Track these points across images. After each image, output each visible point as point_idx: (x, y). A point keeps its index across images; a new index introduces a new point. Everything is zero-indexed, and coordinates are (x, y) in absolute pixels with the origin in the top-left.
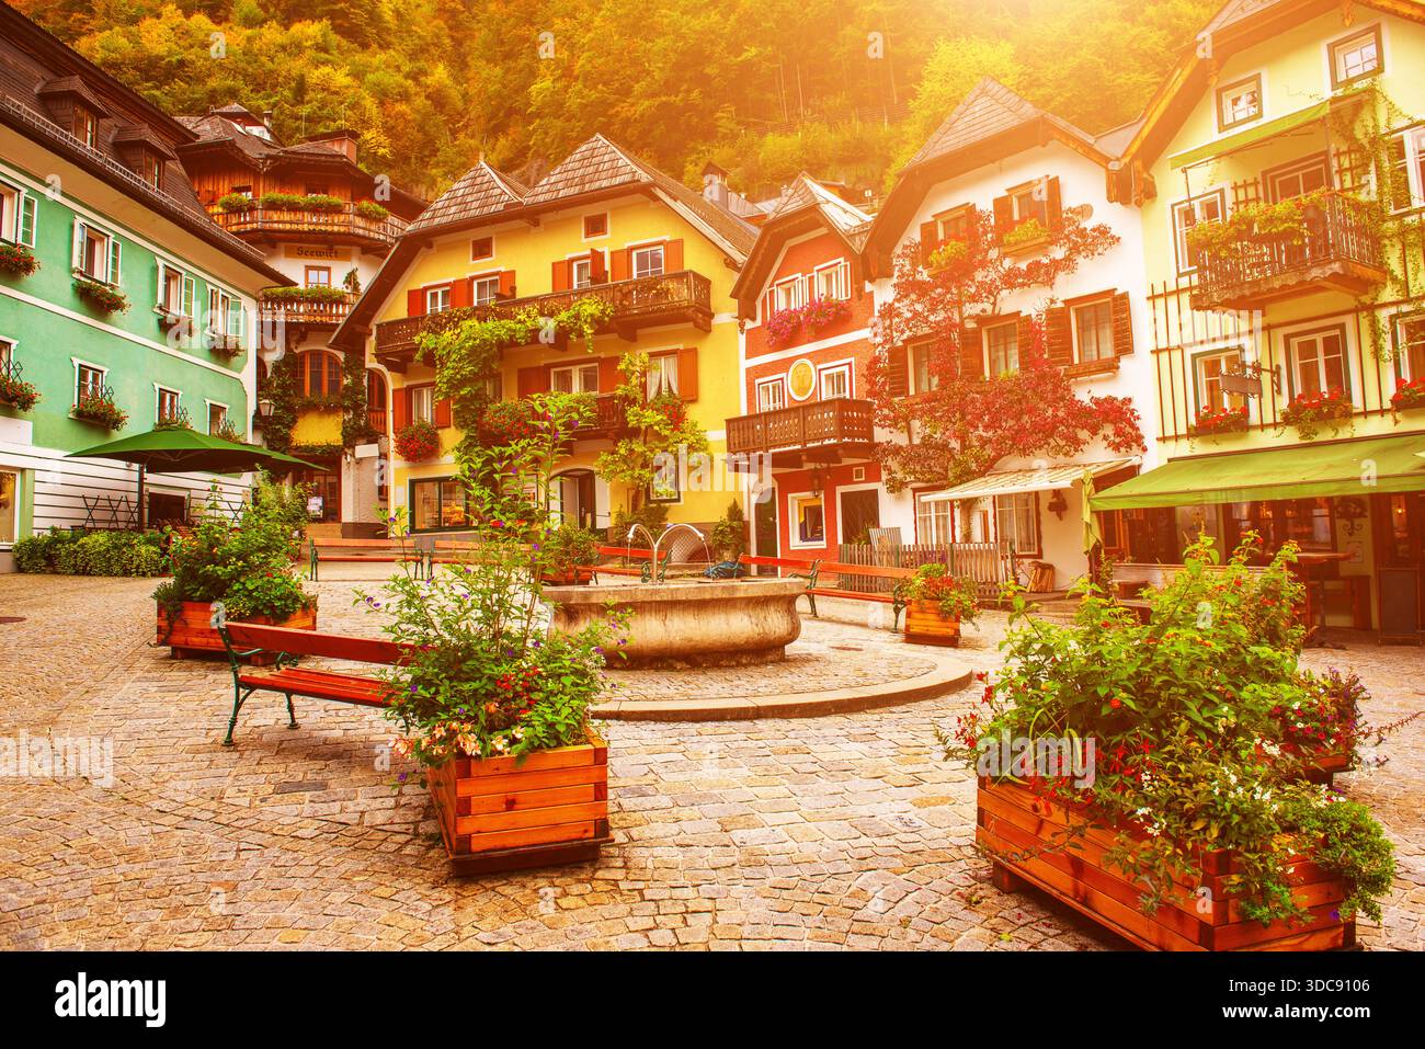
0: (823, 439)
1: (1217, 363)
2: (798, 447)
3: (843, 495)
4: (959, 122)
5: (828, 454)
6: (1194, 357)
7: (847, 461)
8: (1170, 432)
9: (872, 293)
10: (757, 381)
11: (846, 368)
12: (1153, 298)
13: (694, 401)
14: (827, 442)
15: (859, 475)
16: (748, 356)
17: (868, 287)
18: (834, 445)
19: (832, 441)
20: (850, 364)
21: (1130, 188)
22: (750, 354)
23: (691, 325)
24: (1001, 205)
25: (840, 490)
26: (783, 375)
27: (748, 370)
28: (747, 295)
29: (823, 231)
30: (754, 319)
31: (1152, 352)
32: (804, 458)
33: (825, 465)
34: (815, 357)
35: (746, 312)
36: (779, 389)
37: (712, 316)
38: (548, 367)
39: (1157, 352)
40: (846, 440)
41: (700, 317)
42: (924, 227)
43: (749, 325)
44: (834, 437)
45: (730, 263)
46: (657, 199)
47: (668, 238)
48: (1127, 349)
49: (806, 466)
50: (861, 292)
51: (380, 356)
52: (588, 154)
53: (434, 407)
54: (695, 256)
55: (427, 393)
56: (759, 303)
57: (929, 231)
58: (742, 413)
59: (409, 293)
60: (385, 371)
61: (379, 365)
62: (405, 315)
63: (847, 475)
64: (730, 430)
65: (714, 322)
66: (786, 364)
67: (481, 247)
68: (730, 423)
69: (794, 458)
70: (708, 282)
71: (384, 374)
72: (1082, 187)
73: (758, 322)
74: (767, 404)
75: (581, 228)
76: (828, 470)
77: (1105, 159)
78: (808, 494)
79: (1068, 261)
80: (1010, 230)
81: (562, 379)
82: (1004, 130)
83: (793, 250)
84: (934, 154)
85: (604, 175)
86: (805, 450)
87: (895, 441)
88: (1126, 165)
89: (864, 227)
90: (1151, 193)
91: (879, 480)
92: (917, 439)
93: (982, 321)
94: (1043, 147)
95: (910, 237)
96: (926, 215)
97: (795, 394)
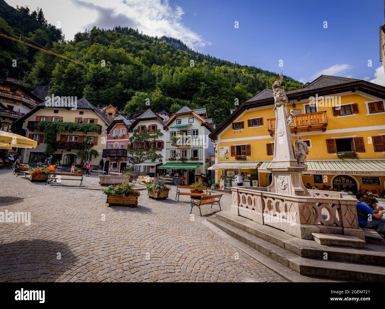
1: (173, 152)
3: (121, 163)
5: (120, 157)
6: (171, 151)
7: (122, 158)
8: (167, 159)
10: (108, 144)
11: (124, 144)
12: (166, 142)
13: (96, 145)
15: (124, 160)
16: (107, 140)
17: (129, 133)
18: (121, 155)
21: (166, 128)
23: (97, 132)
24: (149, 127)
25: (121, 162)
26: (113, 144)
27: (107, 142)
28: (109, 130)
29: (123, 123)
30: (109, 134)
31: (166, 149)
34: (119, 142)
35: (108, 133)
36: (112, 146)
38: (68, 135)
40: (123, 155)
41: (100, 132)
42: (138, 127)
43: (108, 135)
45: (106, 125)
46: (94, 111)
47: (95, 118)
48: (163, 148)
49: (115, 158)
50: (128, 134)
51: (28, 127)
52: (82, 101)
53: (39, 139)
54: (100, 122)
55: (38, 136)
56: (110, 132)
57: (139, 127)
58: (105, 149)
59: (37, 116)
60: (28, 130)
61: (26, 129)
62: (35, 121)
63: (122, 160)
64: (103, 151)
65: (102, 133)
66: (114, 142)
67: (56, 112)
68: (104, 150)
69: (114, 157)
70: (102, 127)
71: (27, 130)
72: (160, 127)
73: (110, 135)
74: (110, 148)
75: (79, 113)
76: (119, 159)
77: (163, 124)
78: (115, 162)
79: (157, 136)
80: (150, 130)
81: (70, 138)
82: (151, 117)
83: (117, 125)
84: (141, 118)
85: (85, 106)
86: (116, 156)
87: (130, 156)
88: (166, 125)
89: (129, 125)
90: (168, 130)
91: (127, 161)
92: (134, 156)
93: (145, 141)
94: (156, 120)
95: (136, 128)
96: (138, 125)
97: (114, 147)
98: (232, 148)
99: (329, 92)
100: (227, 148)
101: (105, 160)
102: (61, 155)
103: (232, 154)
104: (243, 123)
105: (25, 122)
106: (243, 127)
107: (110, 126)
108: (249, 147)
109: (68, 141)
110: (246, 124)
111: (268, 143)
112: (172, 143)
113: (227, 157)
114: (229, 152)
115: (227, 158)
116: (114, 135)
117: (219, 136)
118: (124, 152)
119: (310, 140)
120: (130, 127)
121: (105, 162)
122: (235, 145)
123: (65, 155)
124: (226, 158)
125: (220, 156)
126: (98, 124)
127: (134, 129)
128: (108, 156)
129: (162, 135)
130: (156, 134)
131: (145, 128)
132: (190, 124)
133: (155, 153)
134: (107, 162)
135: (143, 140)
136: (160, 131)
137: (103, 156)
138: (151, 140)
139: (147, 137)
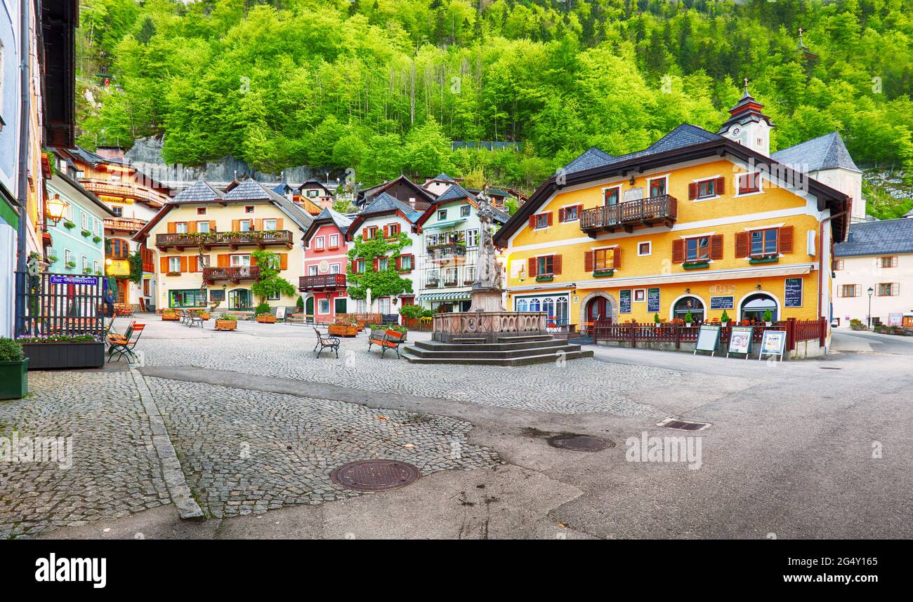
2: (323, 286)
3: (336, 300)
5: (334, 288)
6: (428, 272)
7: (337, 291)
8: (422, 288)
9: (348, 245)
10: (308, 266)
11: (338, 265)
12: (421, 256)
13: (285, 269)
14: (332, 285)
15: (341, 294)
17: (347, 243)
19: (334, 285)
20: (340, 264)
21: (416, 229)
22: (306, 258)
23: (285, 246)
24: (385, 228)
25: (335, 298)
26: (317, 265)
27: (305, 262)
28: (306, 239)
29: (333, 224)
31: (419, 269)
33: (331, 291)
34: (329, 261)
35: (306, 244)
36: (316, 269)
37: (293, 244)
38: (230, 255)
39: (421, 269)
41: (288, 244)
42: (364, 229)
43: (307, 248)
45: (301, 229)
46: (274, 204)
47: (278, 217)
48: (414, 268)
49: (325, 291)
50: (344, 244)
51: (158, 245)
52: (248, 186)
53: (179, 264)
54: (288, 226)
55: (176, 260)
56: (310, 242)
57: (365, 231)
58: (303, 275)
59: (169, 223)
60: (157, 250)
61: (155, 248)
62: (166, 233)
63: (337, 295)
64: (300, 280)
65: (294, 246)
66: (319, 261)
67: (201, 211)
68: (301, 278)
69: (321, 289)
70: (292, 233)
71: (155, 251)
72: (406, 228)
73: (309, 248)
74: (312, 273)
75: (244, 209)
76: (331, 293)
77: (411, 223)
78: (325, 299)
79: (401, 245)
80: (387, 234)
81: (235, 259)
82: (387, 210)
83: (322, 228)
84: (368, 212)
85: (255, 194)
86: (326, 287)
87: (352, 286)
88: (416, 223)
89: (346, 228)
90: (421, 232)
91: (347, 296)
92: (359, 285)
93: (379, 257)
94: (397, 216)
95: (360, 232)
96: (364, 226)
97: (321, 270)
98: (532, 261)
99: (686, 156)
100: (524, 262)
101: (306, 296)
102: (223, 292)
103: (532, 274)
104: (550, 215)
105: (149, 236)
106: (550, 223)
107: (308, 231)
108: (559, 258)
109: (232, 265)
110: (556, 217)
111: (588, 250)
112: (425, 258)
113: (523, 278)
114: (527, 269)
115: (522, 280)
116: (319, 245)
117: (510, 241)
118: (340, 278)
119: (650, 242)
120: (346, 231)
121: (305, 300)
122: (536, 256)
123: (231, 291)
124: (520, 281)
125: (512, 277)
126: (285, 229)
127: (356, 235)
128: (310, 289)
129: (410, 242)
130: (398, 242)
131: (377, 231)
132: (463, 218)
133: (399, 277)
134: (310, 301)
135: (374, 254)
136: (405, 236)
137: (301, 290)
138: (390, 254)
139: (382, 248)
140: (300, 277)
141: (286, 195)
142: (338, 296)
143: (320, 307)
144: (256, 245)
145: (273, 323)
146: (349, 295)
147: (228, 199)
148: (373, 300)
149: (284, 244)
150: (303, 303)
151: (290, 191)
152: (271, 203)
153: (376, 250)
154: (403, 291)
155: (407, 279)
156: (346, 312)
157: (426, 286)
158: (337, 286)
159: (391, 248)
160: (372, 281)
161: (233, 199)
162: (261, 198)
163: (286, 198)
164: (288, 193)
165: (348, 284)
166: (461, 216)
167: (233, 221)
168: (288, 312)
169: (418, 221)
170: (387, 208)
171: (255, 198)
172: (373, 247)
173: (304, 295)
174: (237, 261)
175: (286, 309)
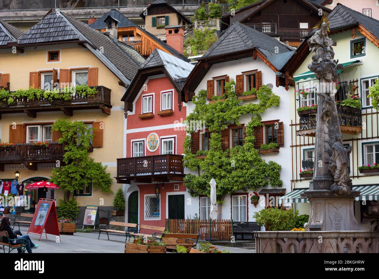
0: (161, 172)
1: (311, 153)
2: (150, 174)
3: (170, 197)
4: (224, 41)
5: (165, 178)
6: (304, 150)
7: (171, 182)
8: (295, 179)
9: (185, 107)
10: (132, 141)
11: (173, 139)
12: (292, 125)
13: (100, 146)
14: (163, 173)
15: (176, 187)
16: (128, 129)
17: (184, 104)
18: (165, 174)
19: (166, 173)
20: (175, 138)
21: (285, 80)
22: (129, 128)
23: (100, 110)
24: (239, 78)
25: (168, 194)
26: (144, 139)
27: (128, 135)
28: (129, 98)
29: (163, 75)
30: (131, 111)
31: (291, 146)
32: (153, 179)
33: (162, 183)
34: (160, 133)
35: (129, 107)
36: (142, 144)
37: (111, 107)
38: (26, 125)
39: (292, 146)
40: (171, 172)
41: (106, 108)
42: (209, 82)
43: (129, 113)
44: (166, 171)
45: (121, 84)
46: (85, 47)
47: (90, 67)
48: (282, 145)
49: (153, 182)
50: (180, 107)
52: (52, 21)
54: (104, 78)
56: (134, 104)
57: (210, 84)
58: (124, 157)
63: (171, 188)
64: (119, 164)
65: (112, 110)
66: (146, 134)
69: (148, 179)
70: (110, 91)
72: (269, 78)
73: (133, 113)
74: (136, 153)
75: (46, 57)
76: (163, 185)
77: (275, 70)
78: (153, 195)
79: (263, 105)
80: (242, 89)
81: (34, 132)
82: (240, 49)
83: (150, 80)
84: (213, 54)
85: (60, 34)
86: (153, 176)
87: (193, 174)
88: (283, 71)
89: (183, 80)
90: (292, 85)
91: (185, 190)
92: (202, 174)
93: (230, 126)
94: (255, 59)
95: (203, 86)
96: (209, 77)
97: (149, 149)
101: (129, 190)
107: (131, 86)
109: (28, 141)
112: (298, 128)
116: (146, 108)
118: (175, 161)
120: (183, 85)
121: (126, 196)
123: (26, 181)
126: (100, 84)
127: (197, 92)
128: (132, 178)
129: (276, 103)
130: (257, 103)
131: (227, 84)
132: (354, 59)
133: (260, 161)
134: (134, 197)
135: (223, 121)
136: (269, 91)
137: (120, 181)
138: (247, 122)
139: (234, 113)
140: (119, 160)
141: (107, 30)
142: (173, 191)
143: (146, 208)
144: (59, 110)
145: (72, 234)
146: (187, 190)
147: (25, 42)
148: (220, 198)
149: (97, 108)
150: (124, 201)
151: (113, 25)
152: (82, 45)
153: (226, 115)
154: (266, 184)
155: (272, 163)
156: (183, 217)
157: (302, 175)
158: (169, 175)
159: (250, 112)
160: (220, 167)
161: (31, 41)
162: (67, 38)
163: (107, 34)
164: (110, 27)
165: (186, 171)
166: (352, 57)
167: (31, 74)
168: (101, 215)
169: (285, 66)
170: (240, 47)
171: (60, 39)
172: (222, 111)
173: (125, 187)
174: (34, 136)
175: (98, 211)
